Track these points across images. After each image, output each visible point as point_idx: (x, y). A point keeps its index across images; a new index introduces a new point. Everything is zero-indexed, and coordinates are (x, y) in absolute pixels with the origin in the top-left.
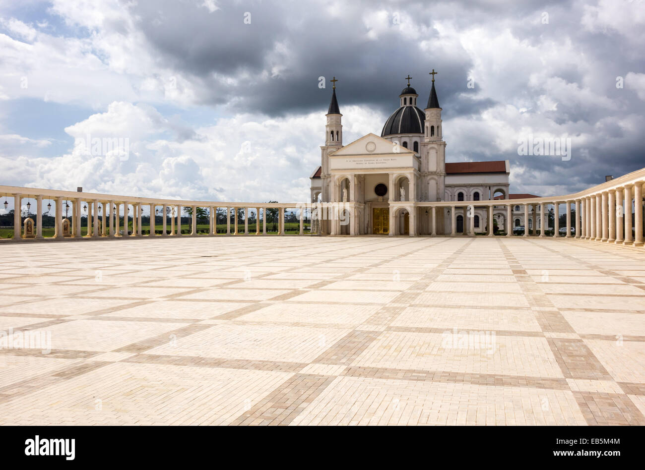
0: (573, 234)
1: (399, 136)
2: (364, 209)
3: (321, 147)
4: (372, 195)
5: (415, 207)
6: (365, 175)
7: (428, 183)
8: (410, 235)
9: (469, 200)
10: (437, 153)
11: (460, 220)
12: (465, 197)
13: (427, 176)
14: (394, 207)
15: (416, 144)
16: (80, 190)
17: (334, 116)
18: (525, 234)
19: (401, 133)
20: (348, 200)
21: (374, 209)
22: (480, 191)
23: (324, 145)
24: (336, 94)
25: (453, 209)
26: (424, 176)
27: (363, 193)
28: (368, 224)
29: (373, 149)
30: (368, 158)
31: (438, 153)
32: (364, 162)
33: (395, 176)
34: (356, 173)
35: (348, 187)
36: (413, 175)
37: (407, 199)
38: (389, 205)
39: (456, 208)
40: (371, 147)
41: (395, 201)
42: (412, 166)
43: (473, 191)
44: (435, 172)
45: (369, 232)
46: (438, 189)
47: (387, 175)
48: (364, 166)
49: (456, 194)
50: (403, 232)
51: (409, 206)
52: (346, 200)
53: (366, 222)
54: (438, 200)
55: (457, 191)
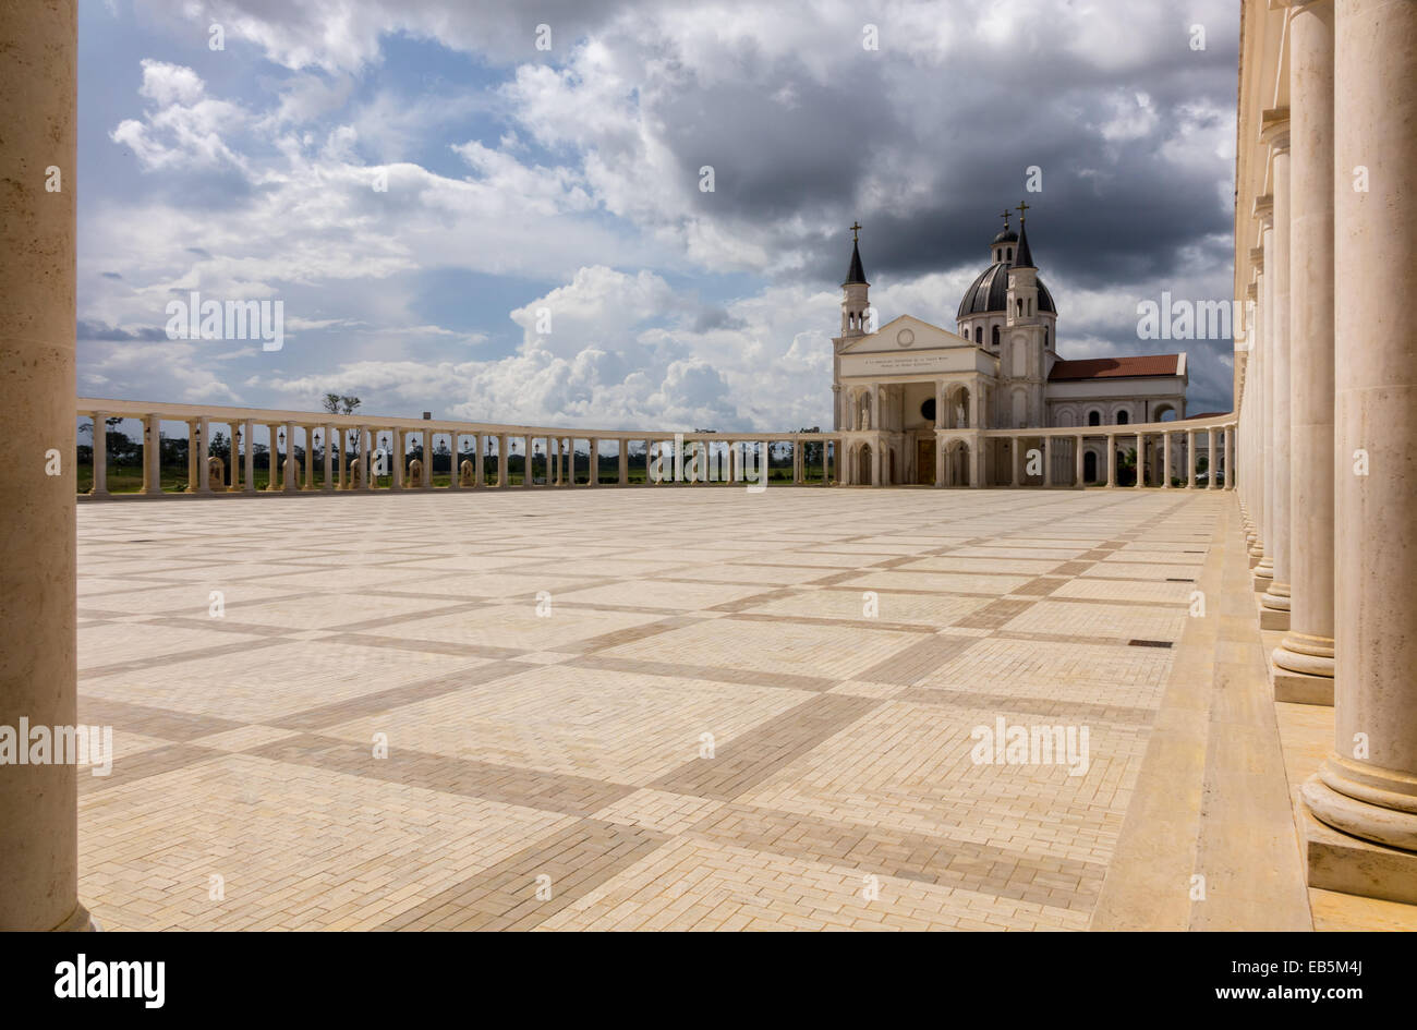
0: (1220, 482)
1: (987, 315)
2: (904, 441)
3: (833, 339)
4: (916, 418)
5: (979, 438)
6: (904, 384)
7: (1012, 397)
8: (971, 486)
9: (1108, 423)
10: (1026, 344)
11: (1090, 459)
12: (1102, 419)
13: (1010, 385)
14: (945, 437)
15: (995, 330)
16: (427, 416)
17: (857, 287)
18: (1165, 484)
19: (989, 310)
20: (870, 427)
21: (919, 442)
22: (1129, 408)
23: (839, 336)
24: (860, 252)
25: (1080, 441)
26: (1005, 385)
27: (900, 415)
28: (910, 469)
29: (909, 341)
30: (905, 356)
31: (1030, 345)
32: (894, 364)
33: (945, 385)
34: (882, 383)
35: (868, 406)
36: (975, 383)
37: (967, 425)
38: (936, 434)
39: (1086, 438)
40: (905, 338)
41: (945, 428)
42: (974, 368)
43: (1116, 408)
44: (1023, 378)
45: (912, 480)
46: (1028, 407)
47: (933, 384)
48: (894, 370)
49: (1087, 415)
50: (960, 479)
51: (968, 436)
52: (866, 428)
53: (907, 464)
54: (1024, 425)
55: (1088, 409)
